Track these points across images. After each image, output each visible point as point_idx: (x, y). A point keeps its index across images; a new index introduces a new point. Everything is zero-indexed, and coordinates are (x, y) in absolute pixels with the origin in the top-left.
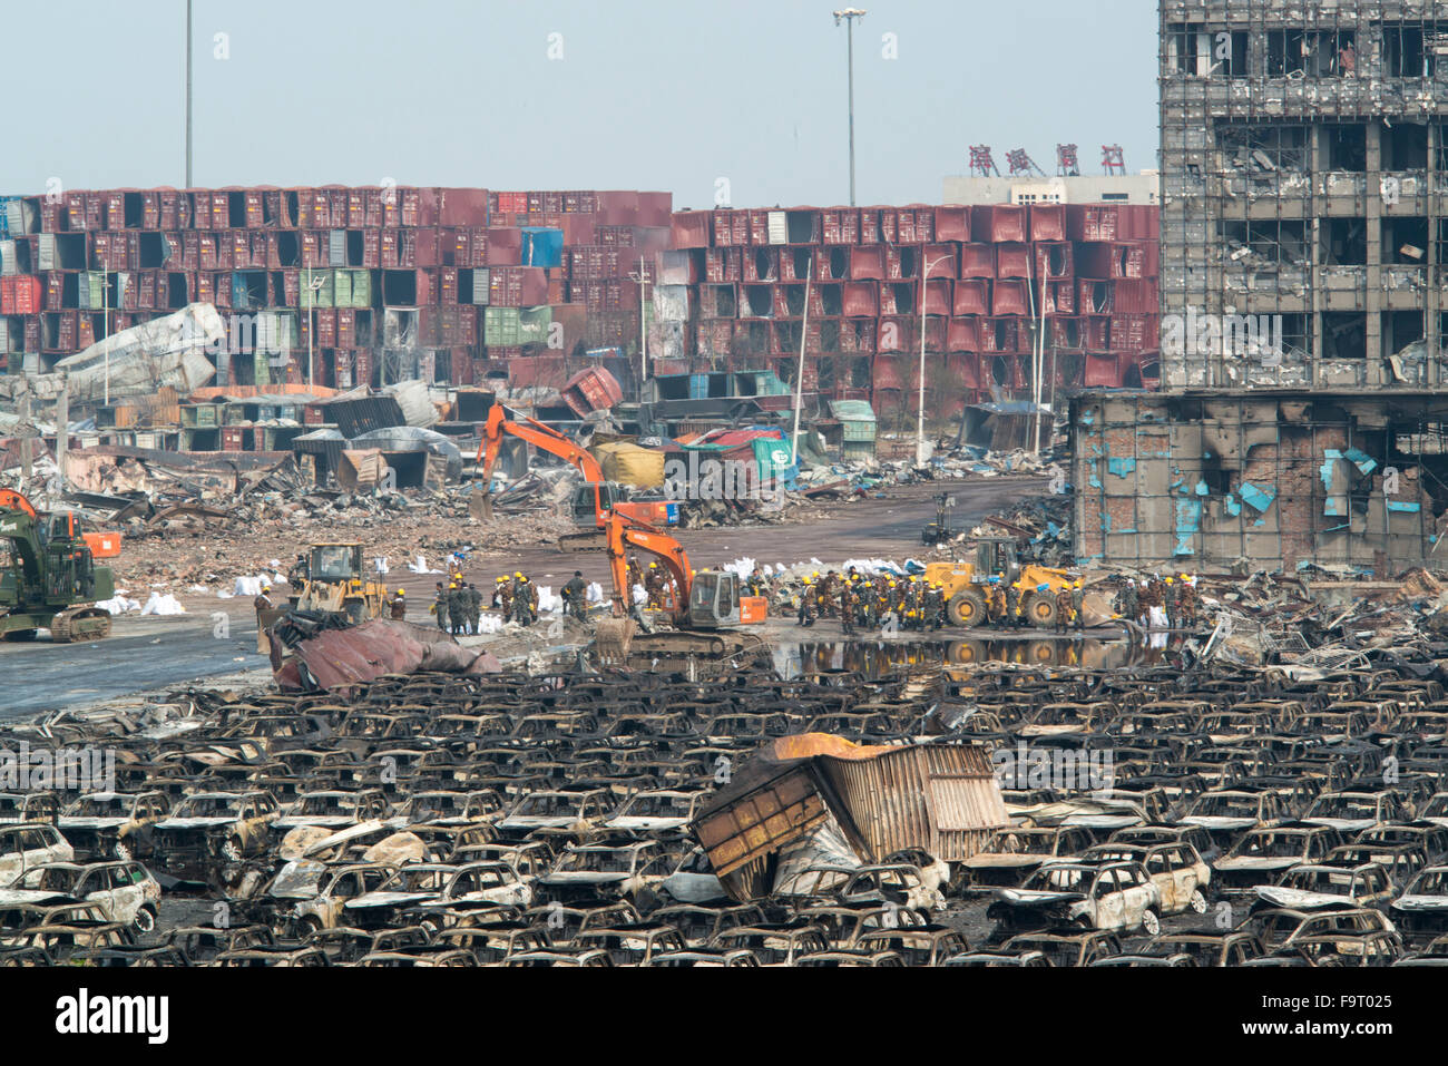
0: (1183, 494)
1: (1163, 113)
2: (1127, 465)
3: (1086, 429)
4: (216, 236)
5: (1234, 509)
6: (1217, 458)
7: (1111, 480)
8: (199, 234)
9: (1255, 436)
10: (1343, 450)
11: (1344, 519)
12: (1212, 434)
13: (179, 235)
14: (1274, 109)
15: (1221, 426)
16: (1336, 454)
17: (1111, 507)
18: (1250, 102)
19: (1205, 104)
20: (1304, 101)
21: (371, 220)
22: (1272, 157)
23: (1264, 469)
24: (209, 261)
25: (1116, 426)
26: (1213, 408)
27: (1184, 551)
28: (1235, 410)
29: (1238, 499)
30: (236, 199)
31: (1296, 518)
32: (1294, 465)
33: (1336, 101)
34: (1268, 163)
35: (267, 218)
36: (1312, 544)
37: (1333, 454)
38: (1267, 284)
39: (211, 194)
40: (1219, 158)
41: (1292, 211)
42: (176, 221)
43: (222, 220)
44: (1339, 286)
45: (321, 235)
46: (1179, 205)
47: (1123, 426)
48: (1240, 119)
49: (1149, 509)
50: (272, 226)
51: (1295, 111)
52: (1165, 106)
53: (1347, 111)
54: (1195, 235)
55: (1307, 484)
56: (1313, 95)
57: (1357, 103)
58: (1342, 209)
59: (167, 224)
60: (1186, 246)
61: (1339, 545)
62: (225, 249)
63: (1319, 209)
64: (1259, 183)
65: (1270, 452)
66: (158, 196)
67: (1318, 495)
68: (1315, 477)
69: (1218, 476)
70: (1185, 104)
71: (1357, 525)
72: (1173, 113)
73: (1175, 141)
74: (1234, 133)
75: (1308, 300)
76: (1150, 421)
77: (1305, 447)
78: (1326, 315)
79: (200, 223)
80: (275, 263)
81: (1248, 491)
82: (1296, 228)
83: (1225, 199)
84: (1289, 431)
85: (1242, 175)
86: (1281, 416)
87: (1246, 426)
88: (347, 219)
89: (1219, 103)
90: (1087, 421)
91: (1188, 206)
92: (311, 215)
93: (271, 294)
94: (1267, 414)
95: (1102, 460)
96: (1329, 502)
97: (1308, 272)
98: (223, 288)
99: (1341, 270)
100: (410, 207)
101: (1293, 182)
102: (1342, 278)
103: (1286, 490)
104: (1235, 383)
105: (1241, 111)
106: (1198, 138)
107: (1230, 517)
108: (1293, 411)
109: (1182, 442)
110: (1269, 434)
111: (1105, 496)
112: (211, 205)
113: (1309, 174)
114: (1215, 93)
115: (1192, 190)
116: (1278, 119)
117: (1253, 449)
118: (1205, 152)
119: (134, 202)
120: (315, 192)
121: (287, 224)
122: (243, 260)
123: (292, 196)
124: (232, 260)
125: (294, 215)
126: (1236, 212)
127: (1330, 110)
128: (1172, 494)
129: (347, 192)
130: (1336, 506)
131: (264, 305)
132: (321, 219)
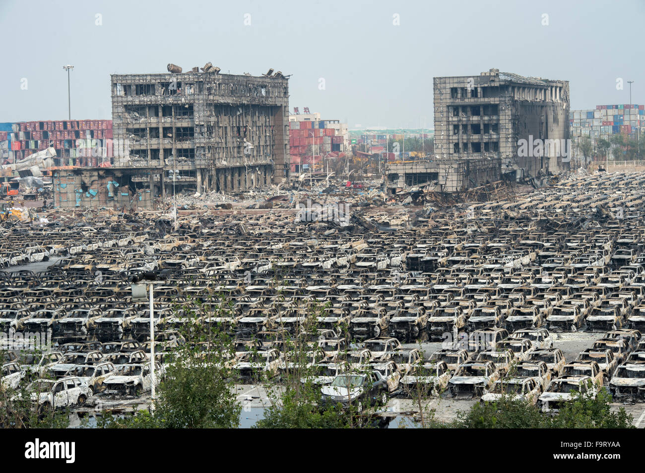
0: (77, 192)
1: (113, 104)
2: (65, 185)
3: (56, 177)
4: (61, 132)
5: (88, 195)
6: (84, 184)
7: (61, 189)
8: (56, 131)
9: (93, 178)
10: (112, 181)
11: (113, 197)
12: (83, 178)
13: (52, 132)
14: (137, 103)
15: (85, 176)
16: (111, 182)
17: (62, 195)
18: (132, 101)
19: (122, 102)
20: (144, 101)
21: (95, 128)
22: (138, 113)
23: (95, 186)
24: (59, 138)
25: (62, 177)
26: (84, 172)
27: (77, 205)
28: (88, 173)
29: (89, 193)
30: (65, 123)
31: (102, 197)
32: (102, 185)
33: (151, 101)
34: (137, 115)
35: (72, 127)
36: (106, 203)
37: (110, 182)
38: (138, 143)
39: (59, 122)
40: (126, 114)
41: (143, 126)
42: (51, 128)
43: (62, 128)
44: (154, 143)
45: (84, 131)
46: (117, 125)
47: (64, 177)
48: (130, 105)
49: (70, 196)
50: (73, 129)
51: (142, 103)
52: (113, 102)
53: (153, 103)
54: (121, 132)
55: (104, 189)
56: (146, 99)
57: (155, 101)
58: (154, 126)
59: (49, 129)
60: (119, 134)
61: (112, 204)
62: (63, 135)
63: (149, 126)
64: (136, 120)
65: (96, 182)
66: (47, 123)
67: (107, 192)
68: (106, 188)
69: (85, 188)
70: (117, 102)
71: (116, 199)
72: (115, 104)
73: (116, 111)
74: (129, 108)
75: (147, 147)
76: (70, 175)
77: (104, 181)
78: (151, 150)
79: (57, 129)
80: (74, 138)
81: (91, 191)
82: (143, 130)
83: (128, 124)
84: (100, 177)
85: (132, 118)
86: (99, 174)
87: (91, 176)
88: (90, 127)
89: (125, 102)
90: (56, 175)
91: (119, 125)
92: (82, 126)
93: (73, 145)
94: (96, 174)
95: (59, 184)
96: (109, 193)
97: (147, 140)
98: (62, 144)
99: (154, 139)
100: (104, 124)
101: (143, 119)
102: (154, 141)
103: (100, 191)
104: (131, 166)
105: (130, 103)
106: (121, 110)
107: (87, 197)
108: (101, 173)
109: (77, 180)
110: (96, 178)
111: (60, 193)
112: (59, 124)
113: (146, 118)
114: (124, 99)
115: (119, 121)
116: (138, 105)
117: (93, 181)
118: (122, 113)
119: (42, 124)
120: (83, 121)
121: (77, 129)
122: (67, 137)
123: (78, 122)
124: (64, 137)
125: (78, 127)
126: (130, 127)
127: (149, 103)
128: (75, 192)
129: (90, 121)
130: (111, 194)
131: (72, 147)
132: (84, 128)
